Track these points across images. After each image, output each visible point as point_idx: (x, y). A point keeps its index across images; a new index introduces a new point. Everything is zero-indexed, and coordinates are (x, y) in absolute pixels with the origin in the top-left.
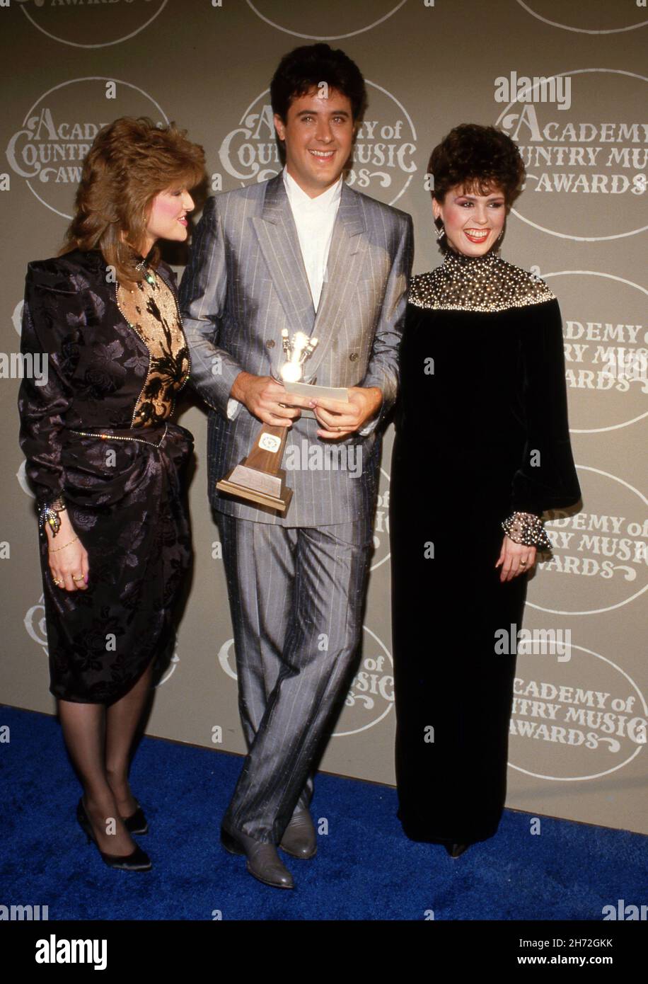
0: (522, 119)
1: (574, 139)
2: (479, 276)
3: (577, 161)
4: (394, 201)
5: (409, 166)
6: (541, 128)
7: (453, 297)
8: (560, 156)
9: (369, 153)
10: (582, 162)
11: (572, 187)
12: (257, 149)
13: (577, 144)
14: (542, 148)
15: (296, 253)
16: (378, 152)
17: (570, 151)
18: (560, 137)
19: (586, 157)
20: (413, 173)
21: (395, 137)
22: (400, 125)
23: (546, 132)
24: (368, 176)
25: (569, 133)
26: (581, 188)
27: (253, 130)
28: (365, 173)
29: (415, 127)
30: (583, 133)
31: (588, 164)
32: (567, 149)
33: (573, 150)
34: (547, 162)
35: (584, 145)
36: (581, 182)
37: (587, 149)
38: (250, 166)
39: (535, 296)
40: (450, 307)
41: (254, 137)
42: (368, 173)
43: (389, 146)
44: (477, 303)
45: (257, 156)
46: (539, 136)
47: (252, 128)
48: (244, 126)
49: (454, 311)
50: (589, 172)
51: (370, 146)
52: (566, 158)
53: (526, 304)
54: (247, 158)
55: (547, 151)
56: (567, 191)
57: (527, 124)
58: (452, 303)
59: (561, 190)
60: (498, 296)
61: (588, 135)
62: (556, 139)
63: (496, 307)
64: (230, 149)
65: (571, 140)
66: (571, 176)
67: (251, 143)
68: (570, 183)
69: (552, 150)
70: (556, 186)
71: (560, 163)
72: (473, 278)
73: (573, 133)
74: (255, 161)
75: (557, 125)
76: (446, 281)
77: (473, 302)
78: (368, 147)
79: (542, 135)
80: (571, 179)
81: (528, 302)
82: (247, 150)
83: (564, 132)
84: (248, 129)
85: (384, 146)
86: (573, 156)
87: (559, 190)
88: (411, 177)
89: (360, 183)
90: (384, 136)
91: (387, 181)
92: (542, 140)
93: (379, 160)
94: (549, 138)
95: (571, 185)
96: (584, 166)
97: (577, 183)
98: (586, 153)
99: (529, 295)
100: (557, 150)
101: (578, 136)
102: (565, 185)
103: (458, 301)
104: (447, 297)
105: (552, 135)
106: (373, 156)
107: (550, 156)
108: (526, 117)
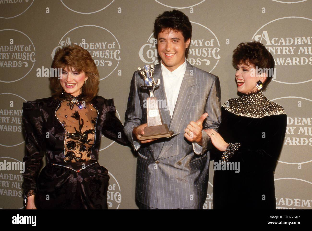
0: (263, 37)
1: (284, 44)
2: (254, 104)
3: (286, 52)
4: (211, 71)
5: (217, 56)
6: (271, 40)
7: (244, 111)
8: (279, 51)
9: (201, 52)
10: (288, 53)
11: (285, 63)
12: (154, 51)
13: (286, 46)
14: (271, 48)
15: (163, 94)
16: (204, 51)
17: (283, 49)
18: (278, 43)
19: (290, 51)
20: (219, 59)
21: (211, 45)
22: (213, 41)
23: (273, 41)
24: (200, 61)
25: (282, 42)
26: (288, 63)
27: (153, 44)
28: (199, 60)
29: (219, 41)
30: (288, 41)
31: (290, 53)
32: (281, 48)
33: (284, 48)
34: (274, 53)
35: (288, 46)
36: (288, 60)
37: (290, 47)
38: (152, 58)
39: (276, 112)
40: (242, 115)
41: (153, 47)
42: (200, 60)
43: (209, 49)
44: (253, 114)
45: (154, 54)
46: (270, 43)
47: (152, 43)
48: (149, 42)
49: (243, 117)
50: (291, 56)
51: (201, 49)
52: (282, 51)
53: (272, 114)
54: (150, 55)
55: (274, 49)
56: (283, 64)
57: (265, 39)
58: (243, 113)
59: (280, 64)
60: (262, 112)
61: (290, 42)
62: (277, 44)
63: (260, 116)
64: (143, 52)
65: (283, 44)
66: (284, 58)
67: (152, 49)
68: (284, 61)
69: (276, 48)
70: (278, 62)
71: (279, 53)
72: (252, 104)
73: (283, 41)
74: (153, 56)
75: (277, 39)
76: (242, 104)
77: (251, 113)
78: (200, 50)
79: (271, 43)
80: (284, 59)
81: (273, 114)
82: (150, 52)
83: (280, 41)
84: (151, 44)
85: (207, 49)
86: (284, 51)
87: (279, 64)
88: (218, 61)
89: (197, 64)
90: (206, 45)
91: (208, 63)
92: (271, 45)
93: (204, 55)
94: (274, 44)
95: (284, 62)
96: (289, 54)
97: (287, 61)
98: (290, 49)
99: (274, 111)
100: (278, 49)
101: (286, 42)
102: (282, 62)
103: (245, 113)
104: (242, 110)
105: (275, 43)
106: (202, 53)
107: (275, 51)
108: (264, 36)
